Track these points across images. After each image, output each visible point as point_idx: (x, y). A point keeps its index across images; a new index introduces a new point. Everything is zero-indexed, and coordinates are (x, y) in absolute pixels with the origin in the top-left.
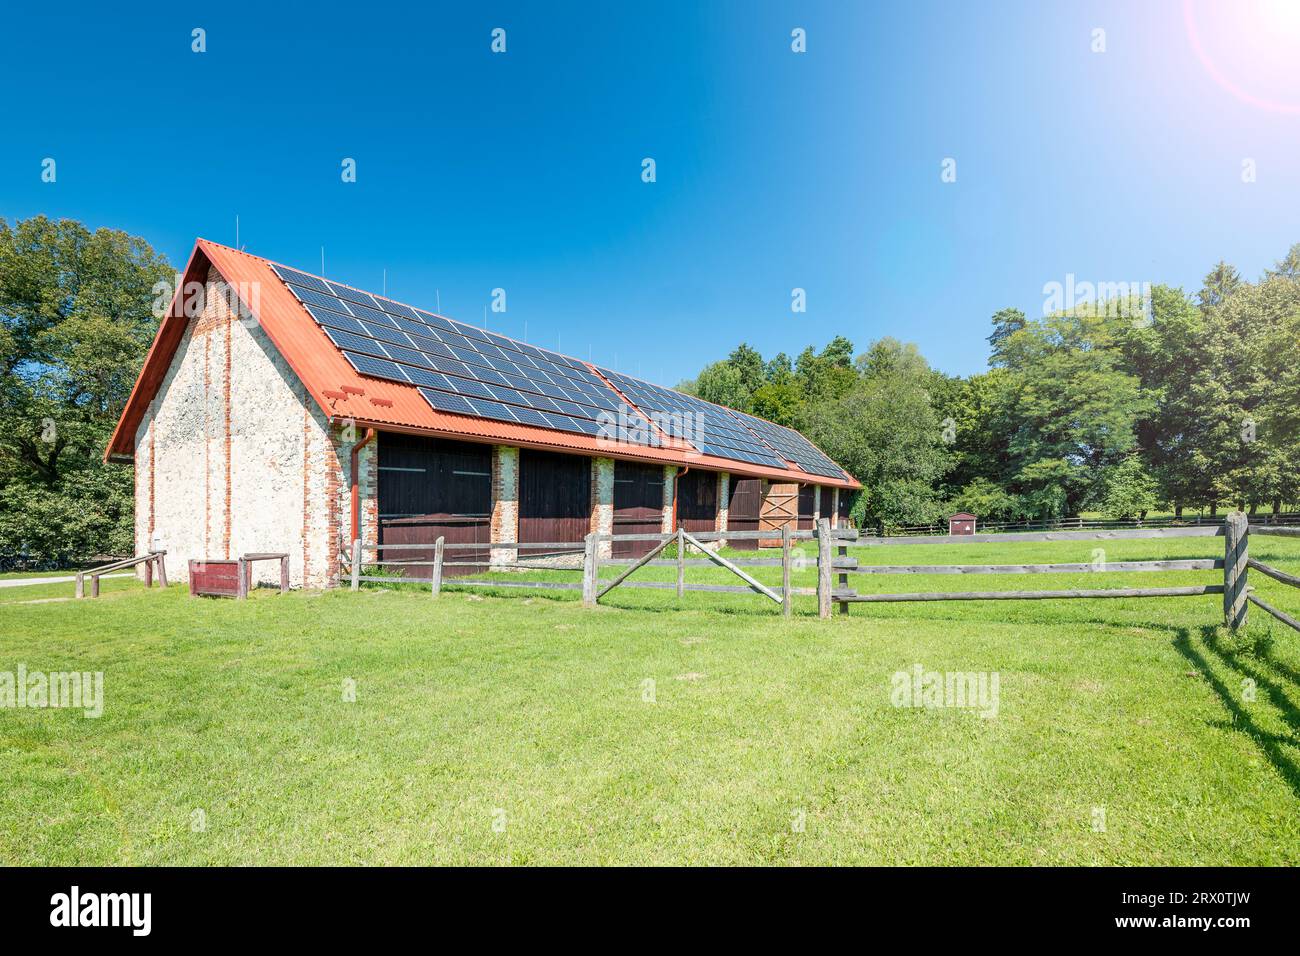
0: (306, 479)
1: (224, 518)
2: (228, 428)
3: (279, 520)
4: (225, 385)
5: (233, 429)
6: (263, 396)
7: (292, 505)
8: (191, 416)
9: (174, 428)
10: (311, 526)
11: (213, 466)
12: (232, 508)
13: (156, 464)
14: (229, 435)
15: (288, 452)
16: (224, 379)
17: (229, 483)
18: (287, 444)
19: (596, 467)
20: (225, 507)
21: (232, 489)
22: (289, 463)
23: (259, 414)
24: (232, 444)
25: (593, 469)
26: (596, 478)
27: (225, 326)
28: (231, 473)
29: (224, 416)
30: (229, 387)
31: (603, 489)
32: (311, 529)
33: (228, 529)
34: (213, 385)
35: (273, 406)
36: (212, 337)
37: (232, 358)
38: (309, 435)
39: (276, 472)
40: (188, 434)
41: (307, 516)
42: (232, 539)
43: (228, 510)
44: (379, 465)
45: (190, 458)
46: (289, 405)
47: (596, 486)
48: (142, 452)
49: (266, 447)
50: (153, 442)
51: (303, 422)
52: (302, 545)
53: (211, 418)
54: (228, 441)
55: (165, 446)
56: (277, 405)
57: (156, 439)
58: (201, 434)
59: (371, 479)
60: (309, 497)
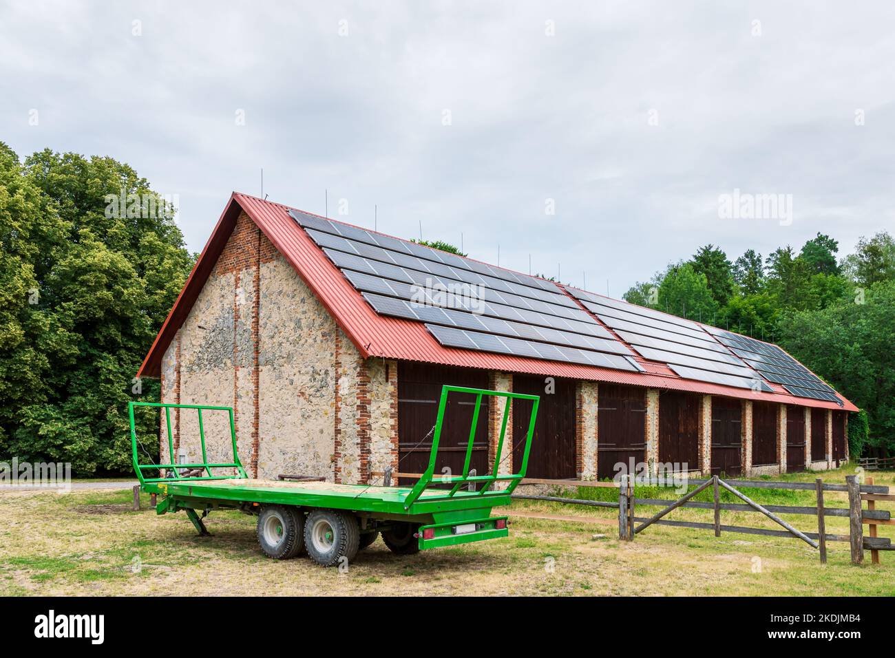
0: (337, 410)
1: (252, 440)
2: (257, 358)
3: (307, 445)
4: (254, 320)
5: (262, 359)
6: (293, 332)
7: (322, 432)
8: (218, 346)
9: (200, 355)
10: (343, 453)
11: (242, 393)
12: (260, 431)
13: (182, 387)
14: (257, 365)
15: (318, 384)
16: (254, 315)
17: (257, 408)
18: (317, 377)
19: (581, 396)
20: (253, 430)
21: (260, 414)
22: (318, 394)
23: (287, 347)
24: (260, 373)
25: (577, 397)
26: (581, 406)
27: (254, 268)
28: (260, 399)
29: (253, 348)
30: (258, 322)
31: (587, 417)
32: (342, 455)
33: (256, 451)
34: (242, 320)
35: (303, 341)
36: (241, 276)
37: (261, 297)
38: (340, 371)
39: (305, 402)
40: (216, 362)
41: (338, 444)
42: (261, 460)
43: (257, 433)
44: (399, 398)
45: (217, 383)
46: (319, 342)
47: (581, 414)
48: (169, 375)
49: (295, 378)
50: (180, 366)
51: (333, 358)
52: (333, 469)
53: (239, 348)
54: (257, 371)
55: (191, 370)
56: (306, 341)
57: (182, 364)
58: (229, 362)
59: (393, 410)
60: (340, 426)
